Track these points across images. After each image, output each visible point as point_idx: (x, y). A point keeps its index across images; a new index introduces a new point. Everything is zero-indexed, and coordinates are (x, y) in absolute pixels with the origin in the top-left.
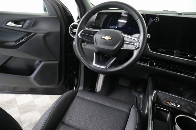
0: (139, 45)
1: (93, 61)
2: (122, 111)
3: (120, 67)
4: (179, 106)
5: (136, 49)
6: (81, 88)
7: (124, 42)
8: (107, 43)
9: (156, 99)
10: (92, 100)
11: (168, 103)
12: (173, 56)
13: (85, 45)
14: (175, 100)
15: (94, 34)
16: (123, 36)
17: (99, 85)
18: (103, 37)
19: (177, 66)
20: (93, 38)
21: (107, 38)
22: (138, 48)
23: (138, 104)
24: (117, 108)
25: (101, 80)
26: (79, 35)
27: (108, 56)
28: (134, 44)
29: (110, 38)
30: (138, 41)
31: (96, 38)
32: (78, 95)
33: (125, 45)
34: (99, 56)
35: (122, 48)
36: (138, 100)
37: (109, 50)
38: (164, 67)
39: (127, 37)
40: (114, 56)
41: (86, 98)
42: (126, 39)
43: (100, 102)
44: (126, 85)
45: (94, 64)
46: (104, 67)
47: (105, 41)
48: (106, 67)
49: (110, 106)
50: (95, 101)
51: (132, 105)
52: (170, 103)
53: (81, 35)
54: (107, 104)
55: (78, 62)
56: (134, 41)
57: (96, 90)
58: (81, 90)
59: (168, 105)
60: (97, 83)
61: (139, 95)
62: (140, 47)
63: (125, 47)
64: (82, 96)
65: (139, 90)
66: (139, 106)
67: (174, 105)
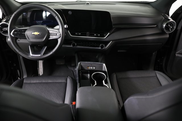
0: (61, 35)
1: (30, 53)
2: (61, 83)
3: (51, 53)
4: (94, 68)
5: (59, 38)
6: (25, 76)
7: (50, 34)
8: (37, 37)
9: (80, 68)
10: (38, 82)
11: (88, 68)
12: (86, 36)
13: (19, 40)
14: (91, 65)
15: (25, 32)
16: (48, 30)
17: (40, 70)
18: (33, 33)
19: (90, 43)
20: (25, 34)
21: (36, 33)
22: (60, 37)
23: (75, 75)
24: (58, 82)
25: (41, 65)
26: (11, 34)
27: (41, 46)
28: (57, 35)
29: (39, 33)
30: (59, 32)
31: (27, 34)
32: (24, 82)
33: (51, 36)
34: (34, 48)
35: (49, 39)
36: (75, 73)
37: (39, 42)
38: (82, 45)
39: (51, 31)
40: (45, 46)
41: (32, 82)
42: (50, 32)
43: (44, 81)
44: (62, 64)
45: (31, 54)
46: (40, 55)
47: (35, 36)
48: (41, 55)
49: (52, 82)
50: (40, 82)
51: (68, 77)
52: (89, 68)
53: (13, 34)
54: (50, 81)
55: (16, 55)
56: (56, 32)
57: (39, 75)
58: (26, 78)
59: (88, 69)
60: (38, 69)
61: (74, 69)
62: (61, 36)
63: (52, 37)
64: (29, 82)
65: (72, 65)
66: (76, 76)
67: (92, 68)
